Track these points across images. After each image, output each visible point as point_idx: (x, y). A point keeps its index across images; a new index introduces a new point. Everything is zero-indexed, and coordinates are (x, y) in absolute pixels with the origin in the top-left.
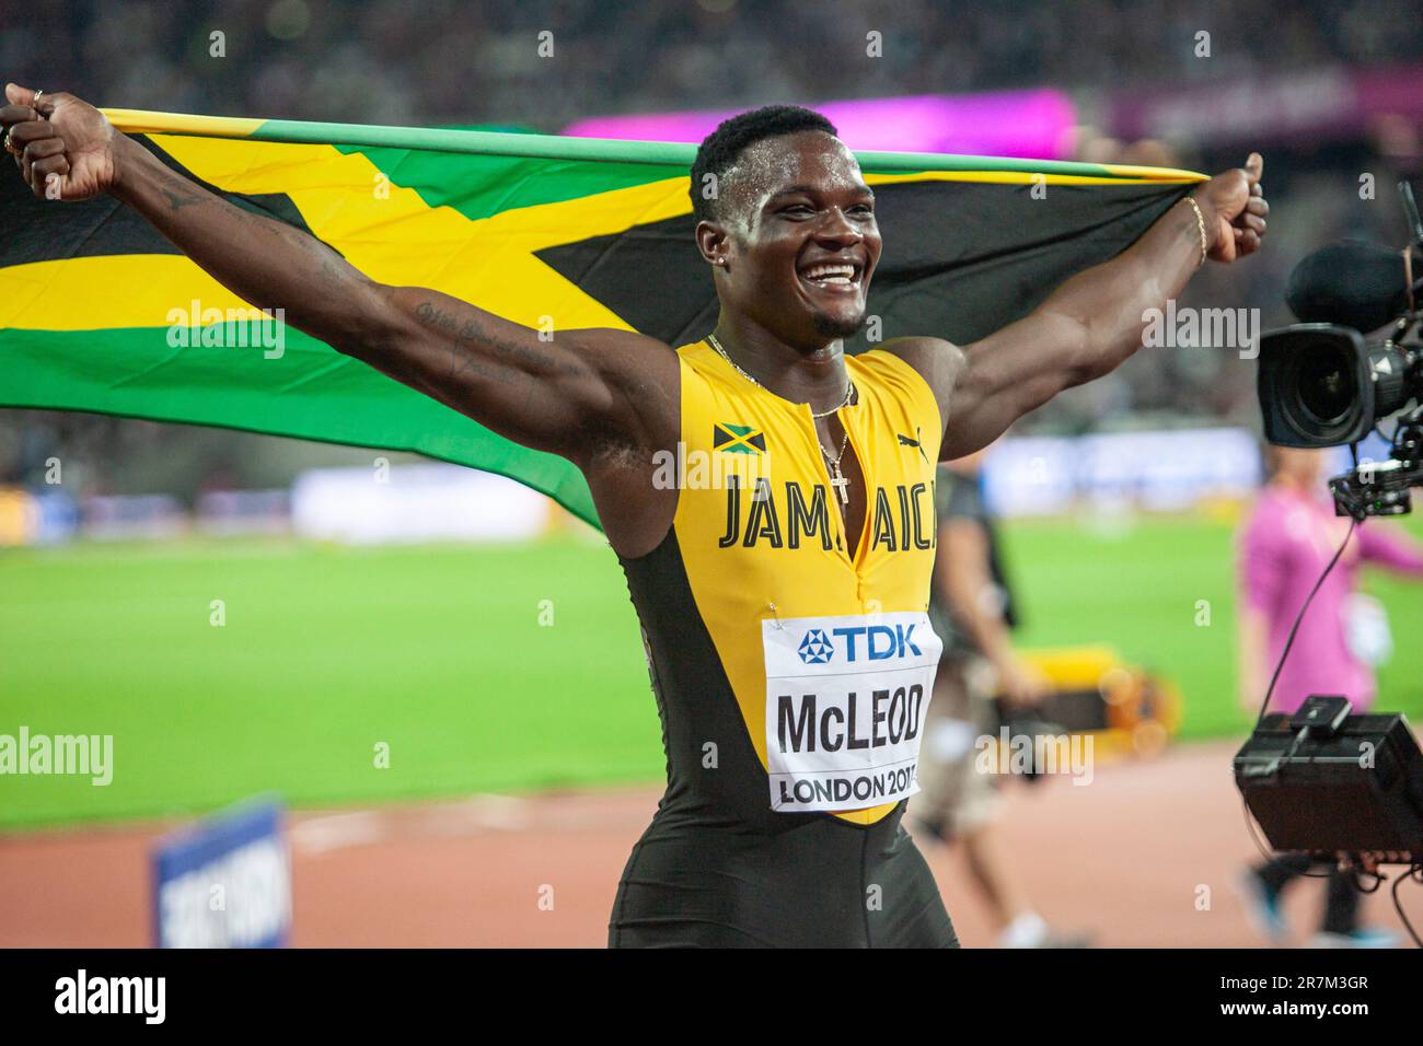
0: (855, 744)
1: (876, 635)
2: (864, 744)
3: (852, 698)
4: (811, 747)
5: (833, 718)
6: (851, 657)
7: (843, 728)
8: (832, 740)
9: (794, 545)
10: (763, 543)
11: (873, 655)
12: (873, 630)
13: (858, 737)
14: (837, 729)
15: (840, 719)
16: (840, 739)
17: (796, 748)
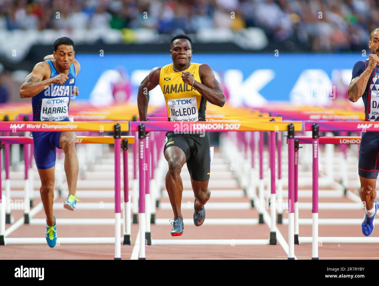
0: (180, 115)
1: (183, 101)
2: (182, 115)
3: (180, 109)
4: (175, 116)
5: (177, 112)
6: (179, 104)
7: (179, 113)
8: (177, 115)
9: (171, 93)
10: (167, 93)
11: (182, 104)
12: (182, 101)
13: (181, 114)
14: (177, 114)
15: (178, 112)
16: (178, 115)
17: (174, 116)
